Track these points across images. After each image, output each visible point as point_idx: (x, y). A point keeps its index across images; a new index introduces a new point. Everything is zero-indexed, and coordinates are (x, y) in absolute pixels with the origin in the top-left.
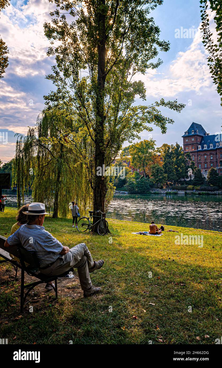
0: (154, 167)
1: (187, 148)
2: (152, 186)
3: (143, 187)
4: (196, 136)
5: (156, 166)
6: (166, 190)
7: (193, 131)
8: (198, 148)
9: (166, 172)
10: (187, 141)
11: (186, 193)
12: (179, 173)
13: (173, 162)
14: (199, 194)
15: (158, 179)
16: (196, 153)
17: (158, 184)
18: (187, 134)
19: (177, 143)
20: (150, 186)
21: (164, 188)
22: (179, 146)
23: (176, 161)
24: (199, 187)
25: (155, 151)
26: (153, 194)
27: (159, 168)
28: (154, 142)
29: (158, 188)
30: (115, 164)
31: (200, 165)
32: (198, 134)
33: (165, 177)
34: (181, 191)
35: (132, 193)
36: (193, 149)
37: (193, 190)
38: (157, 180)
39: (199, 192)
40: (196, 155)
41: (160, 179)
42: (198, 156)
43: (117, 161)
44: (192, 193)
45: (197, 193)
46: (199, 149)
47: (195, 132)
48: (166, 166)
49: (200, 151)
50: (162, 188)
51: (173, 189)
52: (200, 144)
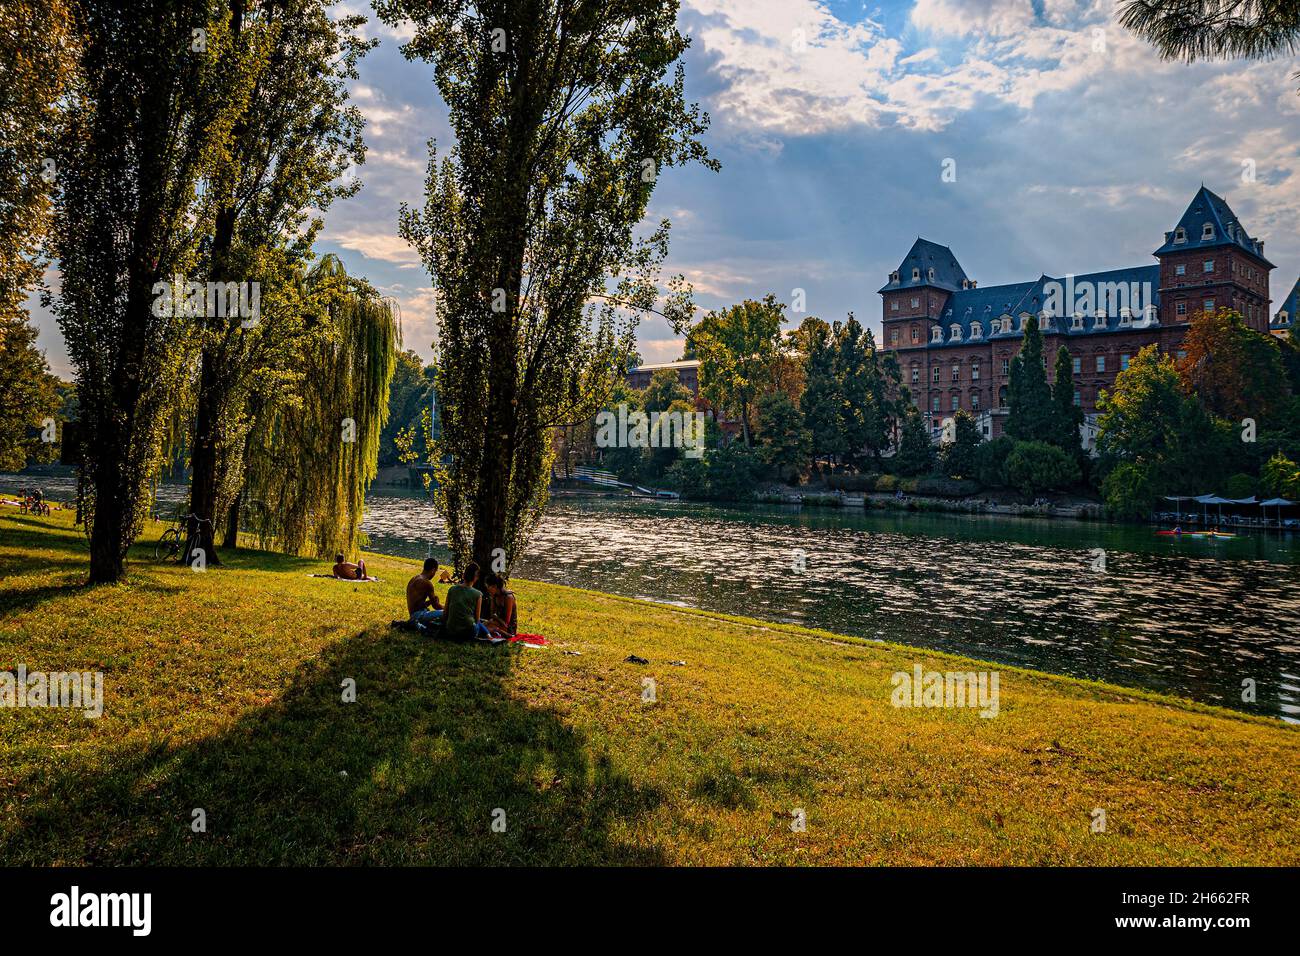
0: (769, 405)
1: (895, 334)
2: (761, 474)
3: (728, 476)
4: (925, 292)
5: (776, 402)
6: (806, 489)
7: (917, 270)
8: (930, 338)
9: (808, 425)
10: (895, 307)
11: (868, 505)
12: (854, 426)
13: (834, 388)
14: (912, 508)
15: (780, 449)
16: (925, 355)
17: (784, 469)
18: (897, 281)
19: (851, 318)
20: (752, 471)
21: (804, 480)
22: (858, 327)
23: (847, 385)
24: (913, 484)
25: (784, 345)
26: (760, 502)
27: (783, 409)
28: (778, 311)
29: (783, 480)
30: (649, 388)
31: (936, 401)
32: (933, 281)
33: (805, 442)
34: (855, 494)
35: (691, 499)
36: (916, 341)
37: (894, 492)
38: (778, 453)
39: (914, 500)
40: (925, 363)
41: (787, 449)
42: (929, 367)
43: (657, 379)
44: (888, 503)
45: (905, 503)
46: (934, 341)
47: (924, 274)
48: (812, 403)
49: (937, 348)
50: (793, 481)
51: (832, 487)
52: (939, 323)
